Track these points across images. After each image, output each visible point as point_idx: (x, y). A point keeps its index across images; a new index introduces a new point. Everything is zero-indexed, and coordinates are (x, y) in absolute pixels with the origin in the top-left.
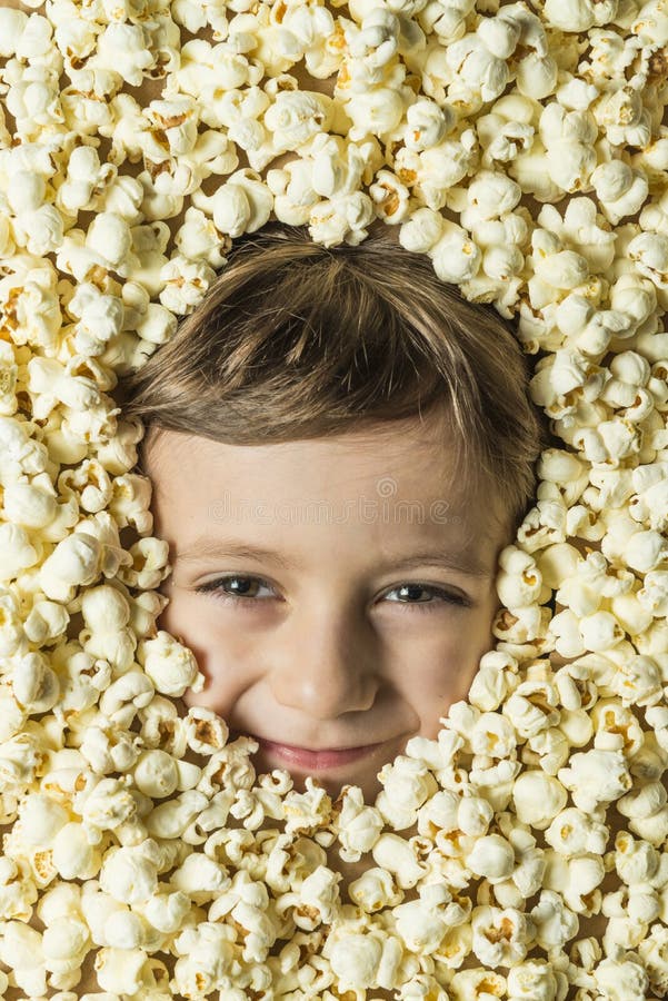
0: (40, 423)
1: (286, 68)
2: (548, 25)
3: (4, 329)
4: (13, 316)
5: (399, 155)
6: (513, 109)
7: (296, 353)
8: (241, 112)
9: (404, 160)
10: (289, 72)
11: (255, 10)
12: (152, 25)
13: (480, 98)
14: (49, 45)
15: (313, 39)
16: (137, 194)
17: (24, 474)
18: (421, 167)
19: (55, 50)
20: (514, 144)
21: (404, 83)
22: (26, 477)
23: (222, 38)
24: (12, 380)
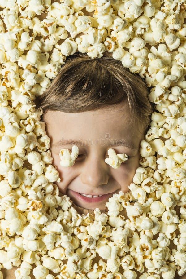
0: (14, 108)
3: (4, 83)
4: (7, 79)
5: (112, 33)
6: (143, 20)
7: (85, 87)
8: (68, 22)
9: (113, 34)
10: (81, 11)
13: (134, 17)
14: (15, 4)
15: (87, 2)
16: (40, 45)
18: (118, 36)
19: (17, 6)
20: (143, 30)
21: (113, 13)
22: (11, 123)
23: (63, 2)
24: (6, 97)
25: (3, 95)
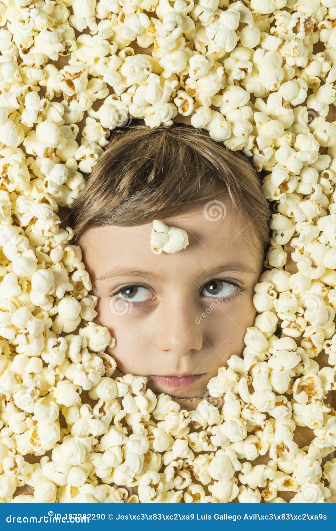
0: (24, 228)
1: (128, 44)
2: (253, 12)
3: (2, 185)
4: (6, 178)
5: (188, 81)
6: (242, 55)
7: (151, 177)
8: (108, 68)
9: (190, 84)
10: (130, 46)
11: (109, 17)
12: (60, 30)
13: (224, 49)
14: (10, 43)
15: (140, 30)
16: (62, 110)
17: (18, 252)
18: (198, 87)
19: (14, 46)
20: (244, 71)
21: (185, 46)
22: (19, 253)
23: (95, 33)
24: (9, 210)
25: (3, 208)
